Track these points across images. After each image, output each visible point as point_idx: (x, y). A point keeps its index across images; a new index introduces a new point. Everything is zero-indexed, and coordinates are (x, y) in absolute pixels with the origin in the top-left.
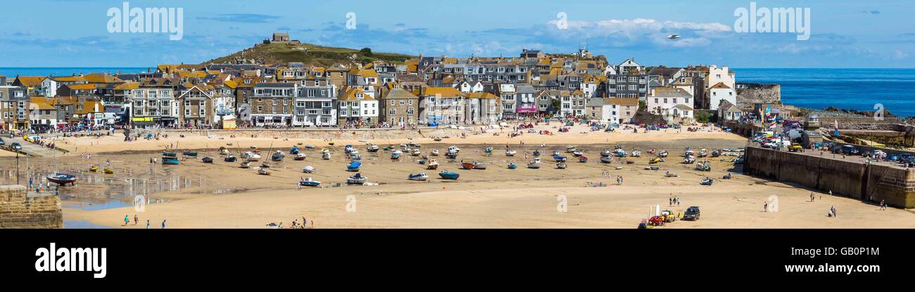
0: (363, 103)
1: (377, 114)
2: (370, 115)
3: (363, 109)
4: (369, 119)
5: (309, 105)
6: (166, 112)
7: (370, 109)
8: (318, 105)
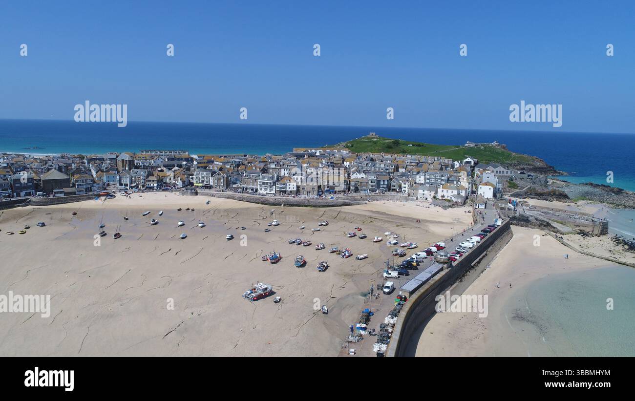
0: (288, 184)
1: (295, 189)
2: (291, 189)
3: (288, 187)
4: (291, 192)
5: (263, 183)
6: (207, 182)
7: (291, 187)
8: (267, 183)
